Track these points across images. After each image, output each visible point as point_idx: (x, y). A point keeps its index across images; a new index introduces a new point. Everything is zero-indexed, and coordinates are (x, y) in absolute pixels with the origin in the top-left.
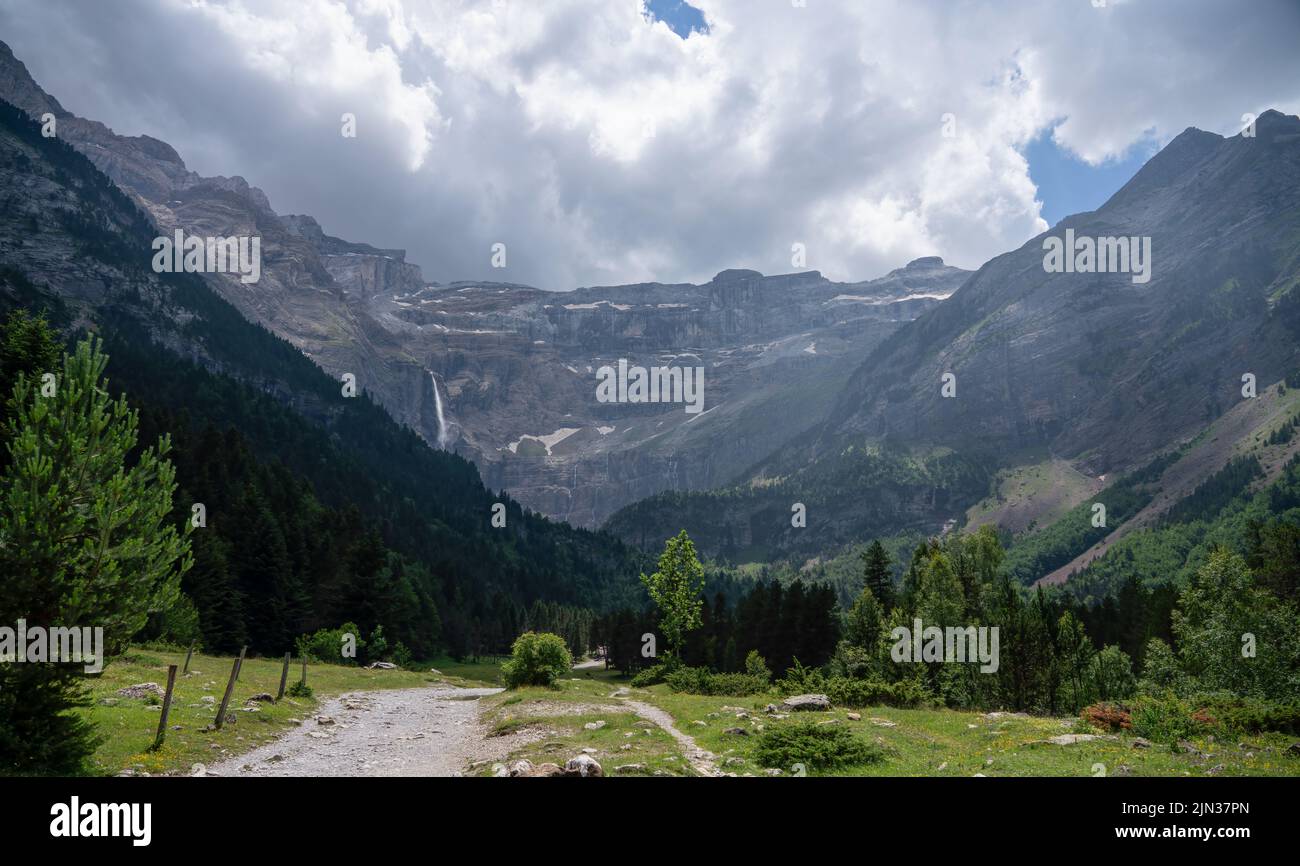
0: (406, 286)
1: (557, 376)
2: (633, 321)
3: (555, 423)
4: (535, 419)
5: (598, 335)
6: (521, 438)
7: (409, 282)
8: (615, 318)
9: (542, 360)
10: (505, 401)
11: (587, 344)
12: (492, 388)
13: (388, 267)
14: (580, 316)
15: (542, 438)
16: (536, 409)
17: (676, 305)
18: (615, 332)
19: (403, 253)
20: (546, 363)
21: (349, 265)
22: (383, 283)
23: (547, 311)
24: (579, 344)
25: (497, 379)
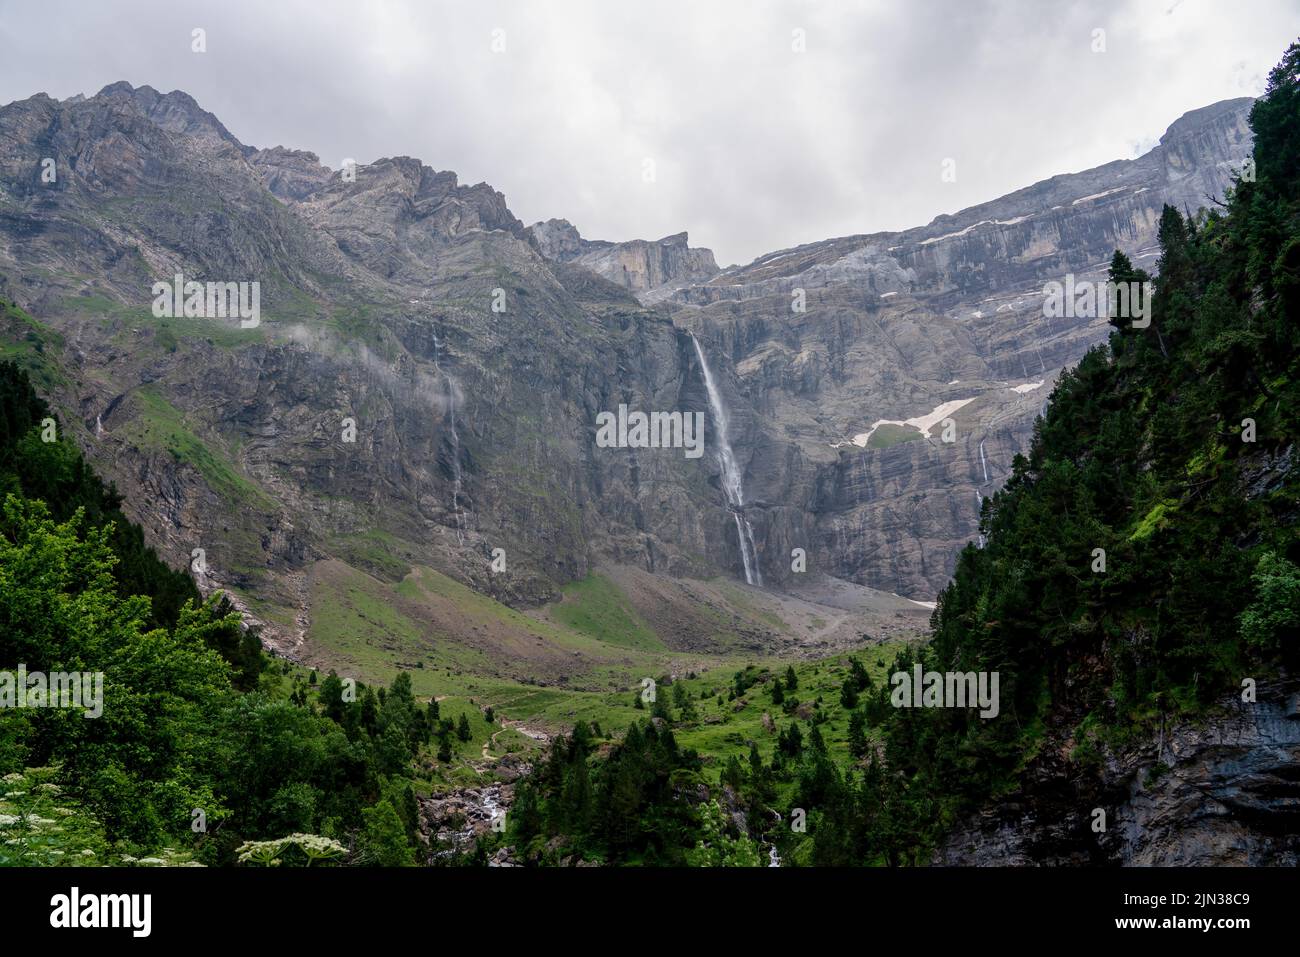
0: (694, 276)
1: (923, 330)
2: (1035, 234)
3: (931, 396)
4: (896, 395)
5: (982, 266)
6: (875, 426)
7: (698, 270)
8: (1004, 238)
9: (895, 313)
10: (839, 376)
11: (967, 284)
12: (815, 358)
13: (665, 255)
14: (947, 247)
15: (912, 421)
16: (896, 380)
17: (1106, 193)
18: (1009, 257)
19: (684, 236)
20: (902, 316)
21: (605, 256)
22: (660, 276)
23: (894, 254)
24: (955, 287)
25: (824, 347)
